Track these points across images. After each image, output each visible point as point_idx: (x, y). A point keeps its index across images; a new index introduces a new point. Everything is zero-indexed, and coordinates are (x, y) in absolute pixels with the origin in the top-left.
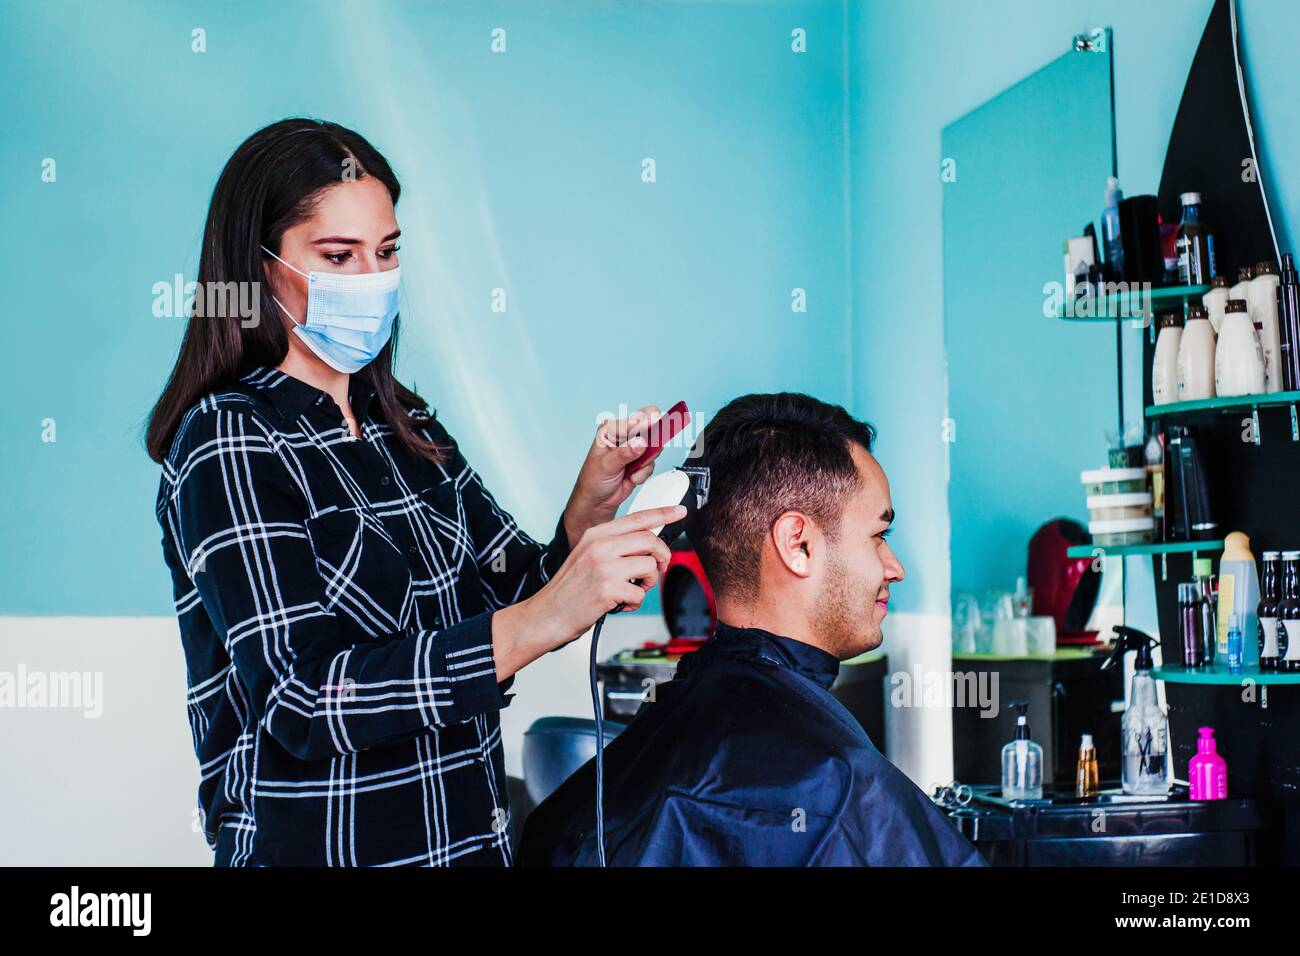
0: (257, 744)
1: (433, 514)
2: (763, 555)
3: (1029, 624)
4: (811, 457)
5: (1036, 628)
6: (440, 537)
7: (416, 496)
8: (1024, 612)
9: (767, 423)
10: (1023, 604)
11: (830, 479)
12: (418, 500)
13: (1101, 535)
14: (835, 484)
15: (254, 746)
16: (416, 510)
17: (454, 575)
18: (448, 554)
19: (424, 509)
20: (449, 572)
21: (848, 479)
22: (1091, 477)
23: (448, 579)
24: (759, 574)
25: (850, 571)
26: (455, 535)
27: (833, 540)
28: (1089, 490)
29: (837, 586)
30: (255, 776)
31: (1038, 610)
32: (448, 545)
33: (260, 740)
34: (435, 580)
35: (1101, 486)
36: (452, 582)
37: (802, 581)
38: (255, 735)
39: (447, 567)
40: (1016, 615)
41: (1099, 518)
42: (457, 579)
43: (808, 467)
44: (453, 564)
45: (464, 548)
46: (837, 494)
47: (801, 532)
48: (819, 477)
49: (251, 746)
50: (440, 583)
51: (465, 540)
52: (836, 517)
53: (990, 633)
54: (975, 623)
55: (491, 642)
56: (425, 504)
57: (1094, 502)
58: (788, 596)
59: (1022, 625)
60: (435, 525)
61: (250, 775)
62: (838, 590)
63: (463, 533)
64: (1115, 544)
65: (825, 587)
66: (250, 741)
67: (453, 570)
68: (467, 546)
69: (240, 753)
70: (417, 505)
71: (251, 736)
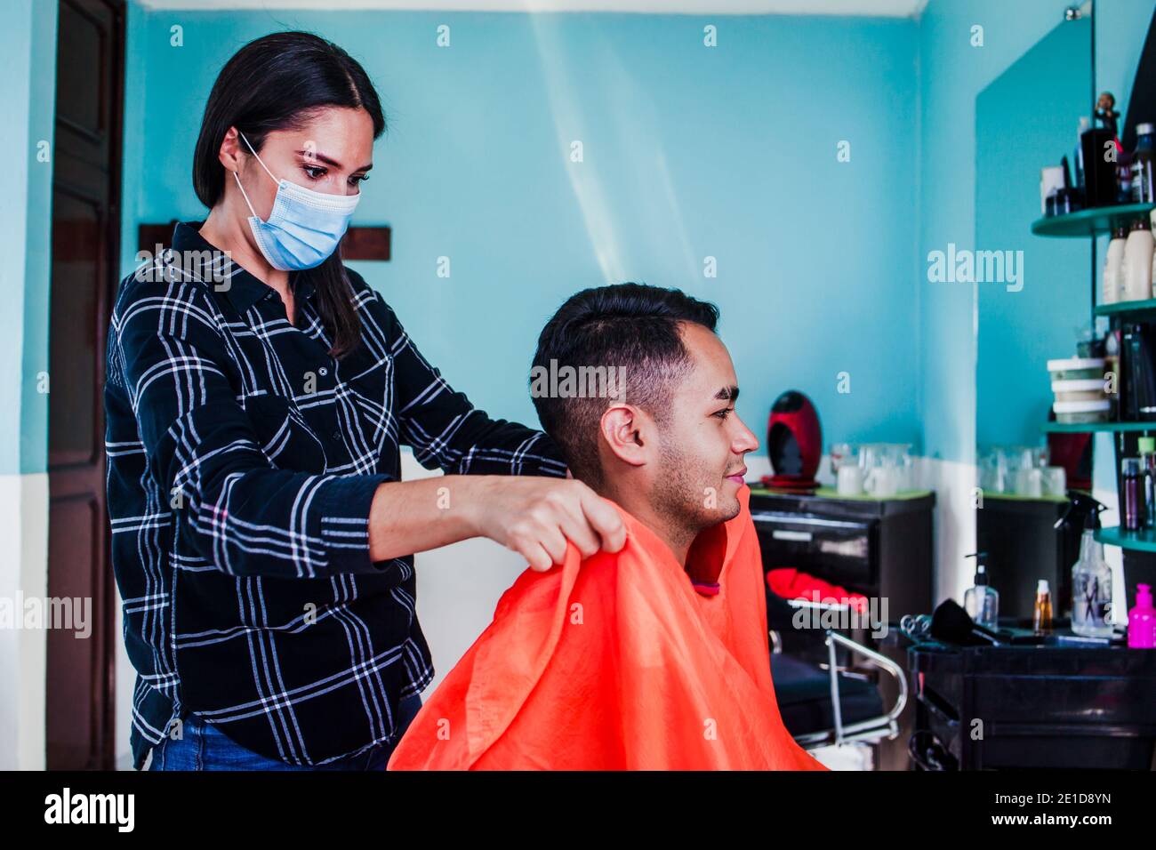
0: (173, 602)
1: (360, 400)
2: (599, 446)
3: (1044, 472)
4: (637, 347)
5: (1049, 476)
6: (364, 422)
7: (345, 384)
8: (1043, 462)
9: (595, 316)
10: (1042, 456)
11: (657, 366)
12: (346, 389)
13: (1063, 414)
14: (663, 372)
15: (171, 604)
16: (343, 398)
17: (375, 456)
18: (368, 436)
19: (352, 397)
20: (370, 454)
21: (677, 364)
22: (1055, 366)
23: (368, 461)
24: (600, 463)
25: (686, 454)
26: (378, 419)
27: (666, 426)
28: (1053, 377)
29: (673, 470)
30: (173, 632)
31: (1054, 462)
32: (369, 429)
33: (177, 598)
34: (355, 463)
35: (1064, 374)
36: (373, 463)
37: (638, 469)
38: (171, 594)
39: (368, 450)
40: (1036, 465)
41: (1061, 400)
42: (377, 460)
43: (634, 357)
44: (373, 446)
45: (385, 430)
46: (666, 380)
47: (632, 422)
48: (645, 366)
49: (167, 604)
50: (361, 465)
51: (388, 422)
52: (667, 401)
53: (1014, 479)
54: (1002, 471)
55: (367, 516)
56: (352, 391)
57: (1057, 386)
58: (628, 483)
59: (1037, 474)
60: (361, 410)
61: (168, 631)
62: (676, 474)
63: (386, 416)
64: (1076, 422)
65: (661, 472)
66: (167, 599)
67: (374, 452)
68: (389, 429)
69: (159, 609)
70: (344, 394)
71: (167, 595)
